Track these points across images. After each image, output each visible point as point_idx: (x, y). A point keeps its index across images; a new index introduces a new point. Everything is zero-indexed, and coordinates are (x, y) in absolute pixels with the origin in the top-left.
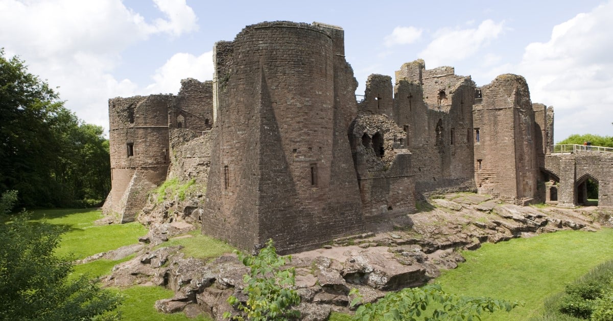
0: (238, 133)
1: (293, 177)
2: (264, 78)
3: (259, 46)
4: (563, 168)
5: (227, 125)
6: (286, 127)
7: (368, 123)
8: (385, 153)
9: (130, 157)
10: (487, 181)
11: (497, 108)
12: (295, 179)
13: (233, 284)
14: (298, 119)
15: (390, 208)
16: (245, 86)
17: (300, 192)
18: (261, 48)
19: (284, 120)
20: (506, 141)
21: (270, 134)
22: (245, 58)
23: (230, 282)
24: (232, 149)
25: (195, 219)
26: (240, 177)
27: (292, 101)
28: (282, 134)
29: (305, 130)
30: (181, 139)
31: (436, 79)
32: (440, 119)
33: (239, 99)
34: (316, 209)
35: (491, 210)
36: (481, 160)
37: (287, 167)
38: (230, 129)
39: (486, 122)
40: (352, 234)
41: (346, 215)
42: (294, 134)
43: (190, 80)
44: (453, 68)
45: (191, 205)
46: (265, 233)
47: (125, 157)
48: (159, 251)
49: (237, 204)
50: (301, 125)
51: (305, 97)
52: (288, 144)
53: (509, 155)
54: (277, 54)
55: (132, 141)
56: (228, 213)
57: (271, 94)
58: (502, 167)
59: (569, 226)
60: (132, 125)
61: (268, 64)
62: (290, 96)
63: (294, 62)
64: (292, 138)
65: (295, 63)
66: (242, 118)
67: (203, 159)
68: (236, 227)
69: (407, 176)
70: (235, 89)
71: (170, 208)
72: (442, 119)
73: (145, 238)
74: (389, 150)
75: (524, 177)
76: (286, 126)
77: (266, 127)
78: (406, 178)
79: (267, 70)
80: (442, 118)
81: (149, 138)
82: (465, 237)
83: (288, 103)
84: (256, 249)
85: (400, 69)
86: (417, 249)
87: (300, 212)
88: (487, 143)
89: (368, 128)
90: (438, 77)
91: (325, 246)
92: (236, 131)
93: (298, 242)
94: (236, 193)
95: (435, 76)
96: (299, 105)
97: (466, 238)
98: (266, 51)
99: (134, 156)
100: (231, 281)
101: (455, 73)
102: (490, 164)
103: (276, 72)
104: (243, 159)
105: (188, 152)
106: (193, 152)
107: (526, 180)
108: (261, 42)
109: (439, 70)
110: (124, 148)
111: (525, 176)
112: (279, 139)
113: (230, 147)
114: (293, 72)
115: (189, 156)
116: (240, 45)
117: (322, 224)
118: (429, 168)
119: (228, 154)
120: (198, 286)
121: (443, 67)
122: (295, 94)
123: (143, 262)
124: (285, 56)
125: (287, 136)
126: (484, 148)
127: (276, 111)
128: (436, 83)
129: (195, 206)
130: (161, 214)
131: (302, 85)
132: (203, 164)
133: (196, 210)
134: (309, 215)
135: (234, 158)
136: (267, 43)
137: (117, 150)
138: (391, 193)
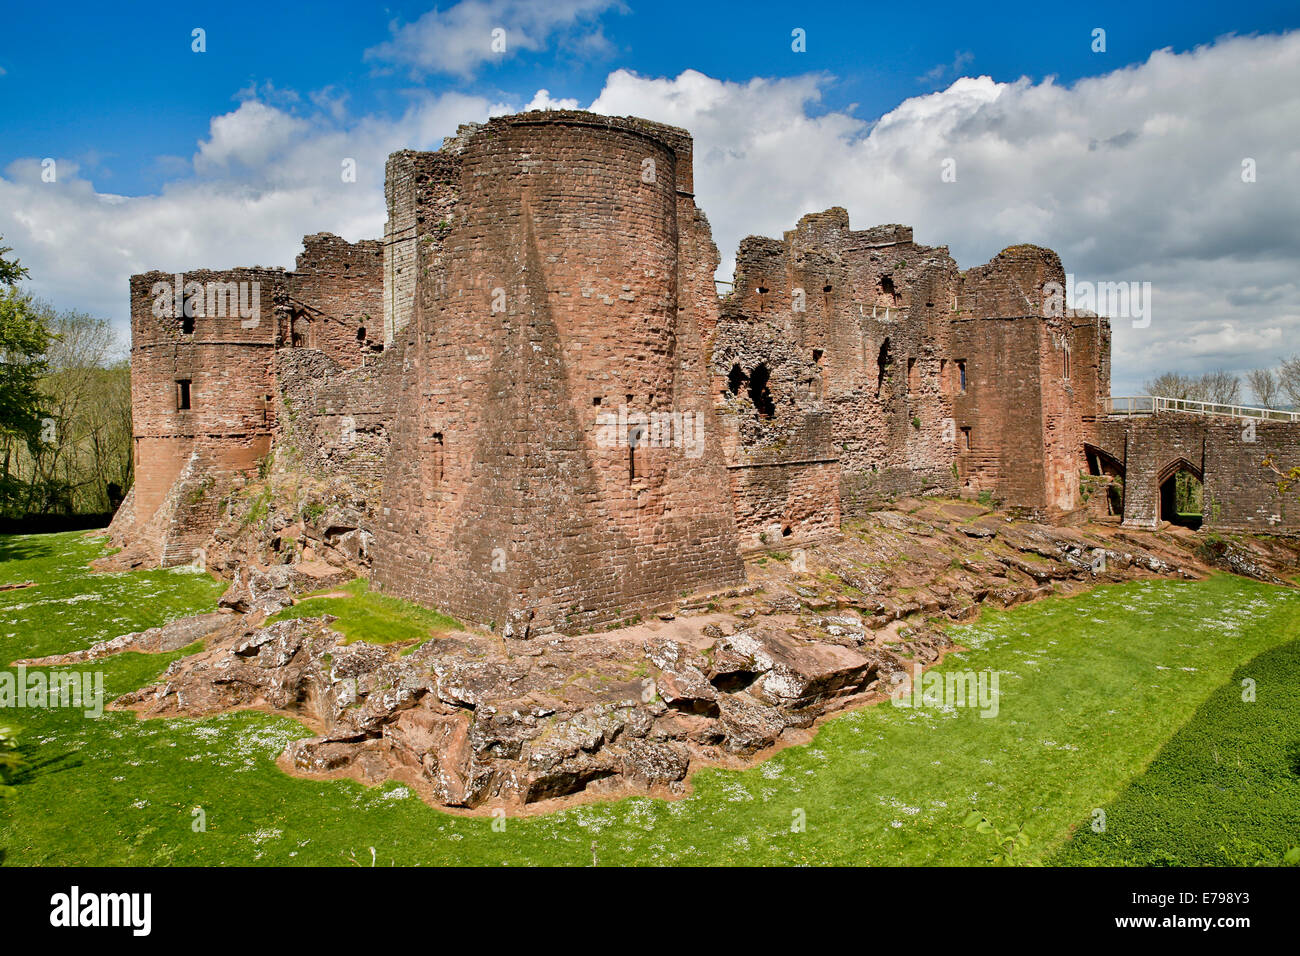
0: (469, 358)
1: (594, 459)
2: (531, 237)
3: (520, 163)
4: (1133, 445)
5: (441, 341)
6: (580, 349)
7: (742, 343)
8: (777, 410)
9: (182, 412)
10: (981, 473)
11: (1002, 316)
12: (597, 465)
13: (471, 701)
14: (605, 331)
15: (787, 532)
16: (485, 253)
17: (608, 493)
18: (525, 170)
19: (574, 332)
20: (1020, 388)
21: (543, 363)
22: (488, 191)
23: (465, 697)
24: (452, 396)
25: (348, 554)
26: (471, 460)
27: (592, 290)
28: (571, 365)
29: (620, 355)
30: (304, 372)
31: (874, 252)
32: (887, 339)
33: (472, 283)
34: (641, 530)
35: (993, 536)
36: (970, 428)
37: (580, 438)
38: (448, 349)
39: (980, 346)
40: (716, 588)
41: (703, 545)
42: (596, 364)
43: (326, 239)
44: (911, 230)
45: (341, 524)
46: (532, 585)
47: (171, 411)
48: (278, 628)
49: (465, 522)
50: (611, 343)
51: (621, 281)
52: (582, 387)
53: (1026, 418)
54: (560, 184)
55: (189, 375)
56: (439, 540)
57: (546, 273)
58: (1013, 443)
59: (1149, 568)
60: (188, 338)
61: (541, 205)
62: (588, 279)
63: (599, 203)
64: (591, 373)
65: (600, 206)
66: (477, 325)
67: (365, 419)
68: (461, 574)
69: (823, 462)
70: (462, 260)
71: (285, 530)
72: (891, 339)
73: (234, 600)
74: (785, 403)
75: (1056, 464)
76: (578, 346)
77: (535, 348)
78: (821, 466)
79: (537, 220)
80: (890, 335)
81: (228, 369)
82: (946, 593)
83: (584, 295)
84: (514, 623)
85: (796, 228)
86: (853, 620)
87: (609, 538)
88: (981, 392)
89: (741, 354)
90: (877, 248)
91: (661, 615)
92: (463, 354)
93: (605, 607)
94: (461, 497)
95: (872, 245)
96: (607, 299)
97: (948, 596)
98: (536, 176)
99: (191, 409)
100: (468, 695)
101: (915, 241)
102: (987, 437)
103: (558, 224)
104: (479, 418)
105: (329, 402)
106: (340, 401)
107: (1060, 472)
108: (524, 156)
109: (880, 231)
110: (167, 391)
111: (1059, 463)
112: (562, 375)
113: (448, 391)
114: (594, 225)
115: (330, 410)
116: (477, 160)
117: (655, 565)
118: (864, 444)
119: (444, 407)
120: (387, 707)
121: (889, 226)
122: (598, 275)
123: (241, 655)
124: (577, 188)
125: (581, 368)
126: (975, 402)
127: (558, 312)
128: (872, 260)
129: (350, 525)
130: (262, 544)
131: (614, 255)
132: (364, 429)
133: (352, 533)
134: (625, 546)
135: (456, 415)
136: (539, 159)
137: (151, 394)
138: (790, 500)
